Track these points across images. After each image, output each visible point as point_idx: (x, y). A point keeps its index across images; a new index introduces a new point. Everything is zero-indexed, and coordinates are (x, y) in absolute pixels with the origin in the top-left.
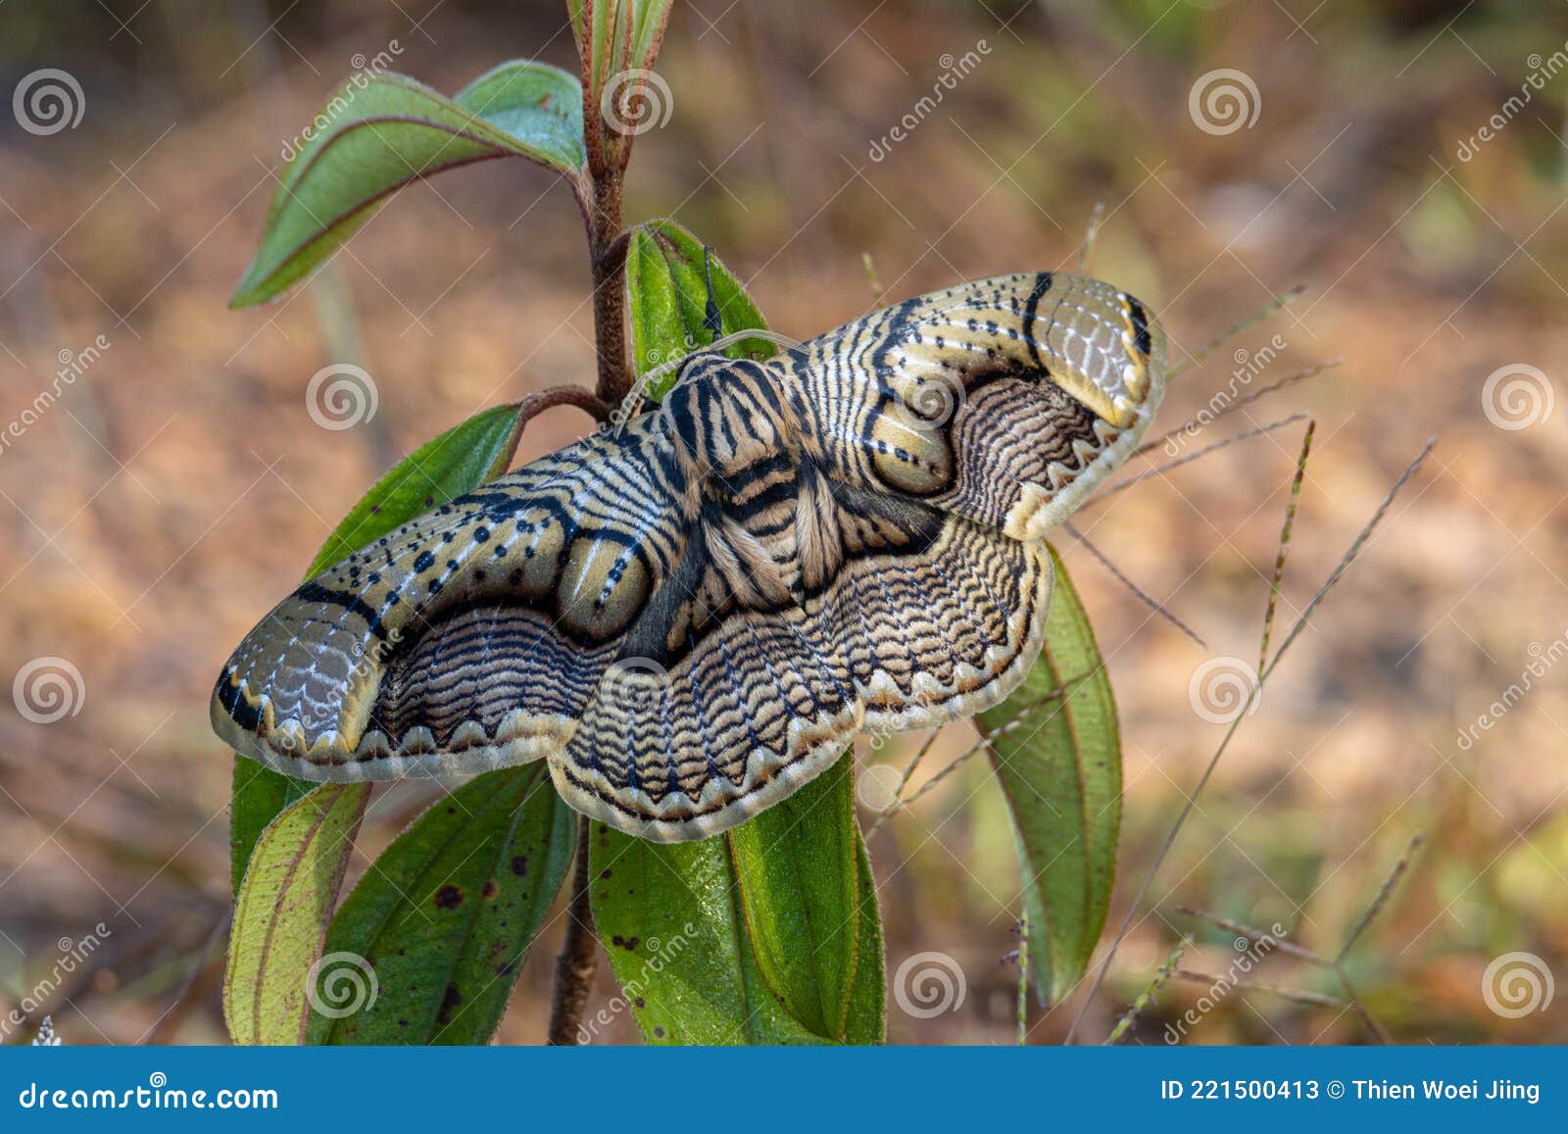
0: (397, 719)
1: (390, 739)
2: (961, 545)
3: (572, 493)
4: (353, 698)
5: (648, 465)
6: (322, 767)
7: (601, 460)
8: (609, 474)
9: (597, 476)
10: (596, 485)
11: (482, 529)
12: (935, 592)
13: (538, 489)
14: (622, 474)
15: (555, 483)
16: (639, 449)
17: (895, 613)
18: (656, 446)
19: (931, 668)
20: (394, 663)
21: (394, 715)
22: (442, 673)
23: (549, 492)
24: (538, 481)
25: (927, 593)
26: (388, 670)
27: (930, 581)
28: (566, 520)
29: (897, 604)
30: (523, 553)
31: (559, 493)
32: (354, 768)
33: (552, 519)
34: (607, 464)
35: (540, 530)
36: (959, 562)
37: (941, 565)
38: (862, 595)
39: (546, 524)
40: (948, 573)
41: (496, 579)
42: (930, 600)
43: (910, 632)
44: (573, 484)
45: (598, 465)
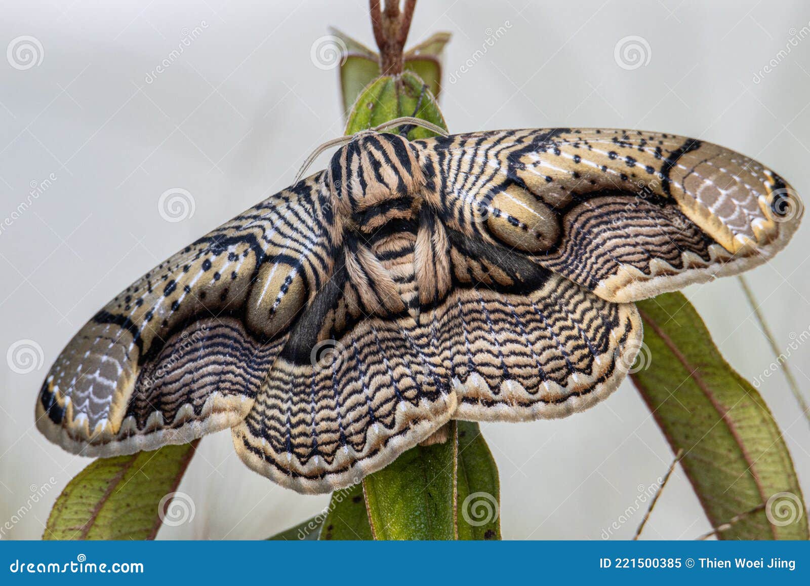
0: (145, 407)
1: (138, 422)
2: (562, 296)
3: (264, 230)
4: (119, 394)
5: (313, 207)
6: (97, 447)
7: (285, 205)
8: (288, 215)
9: (281, 217)
10: (279, 223)
11: (207, 261)
12: (532, 325)
13: (245, 229)
14: (296, 214)
15: (255, 224)
16: (309, 195)
17: (493, 334)
18: (319, 192)
19: (521, 379)
20: (145, 365)
21: (143, 404)
22: (174, 370)
23: (250, 231)
24: (245, 223)
25: (525, 325)
26: (142, 370)
27: (528, 317)
28: (258, 249)
29: (496, 327)
30: (230, 277)
31: (257, 232)
32: (115, 445)
33: (250, 250)
34: (289, 208)
35: (241, 257)
36: (557, 308)
37: (540, 306)
38: (466, 315)
39: (246, 254)
40: (545, 314)
41: (212, 297)
42: (527, 330)
43: (505, 349)
44: (266, 224)
45: (282, 208)
